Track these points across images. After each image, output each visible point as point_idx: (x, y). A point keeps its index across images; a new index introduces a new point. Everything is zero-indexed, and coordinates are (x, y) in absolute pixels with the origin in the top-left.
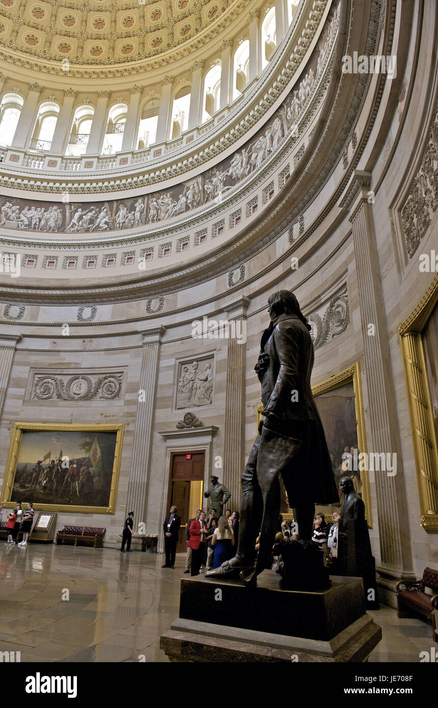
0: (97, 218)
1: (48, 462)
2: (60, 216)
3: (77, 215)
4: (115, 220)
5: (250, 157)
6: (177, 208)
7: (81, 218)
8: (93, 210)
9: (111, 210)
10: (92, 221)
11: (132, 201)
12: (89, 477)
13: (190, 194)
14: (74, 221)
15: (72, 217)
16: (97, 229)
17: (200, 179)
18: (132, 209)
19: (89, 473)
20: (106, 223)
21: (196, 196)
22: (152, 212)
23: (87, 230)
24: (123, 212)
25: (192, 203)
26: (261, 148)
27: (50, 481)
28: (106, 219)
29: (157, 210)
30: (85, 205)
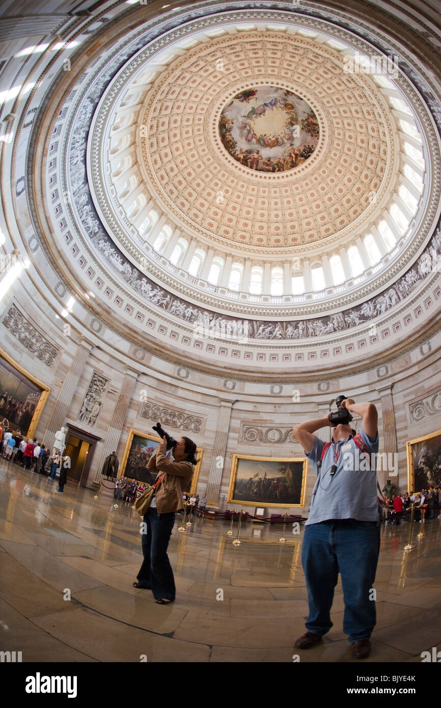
0: (274, 331)
1: (257, 479)
2: (251, 328)
3: (261, 328)
4: (285, 334)
5: (375, 307)
6: (328, 329)
7: (263, 330)
8: (270, 326)
9: (283, 327)
10: (271, 333)
11: (295, 323)
12: (286, 488)
13: (335, 322)
14: (260, 331)
15: (258, 330)
16: (275, 337)
17: (341, 315)
18: (296, 327)
19: (285, 486)
20: (280, 334)
21: (340, 324)
22: (310, 331)
23: (269, 338)
24: (290, 329)
25: (338, 327)
26: (383, 302)
27: (259, 489)
28: (280, 332)
29: (314, 330)
30: (266, 323)
